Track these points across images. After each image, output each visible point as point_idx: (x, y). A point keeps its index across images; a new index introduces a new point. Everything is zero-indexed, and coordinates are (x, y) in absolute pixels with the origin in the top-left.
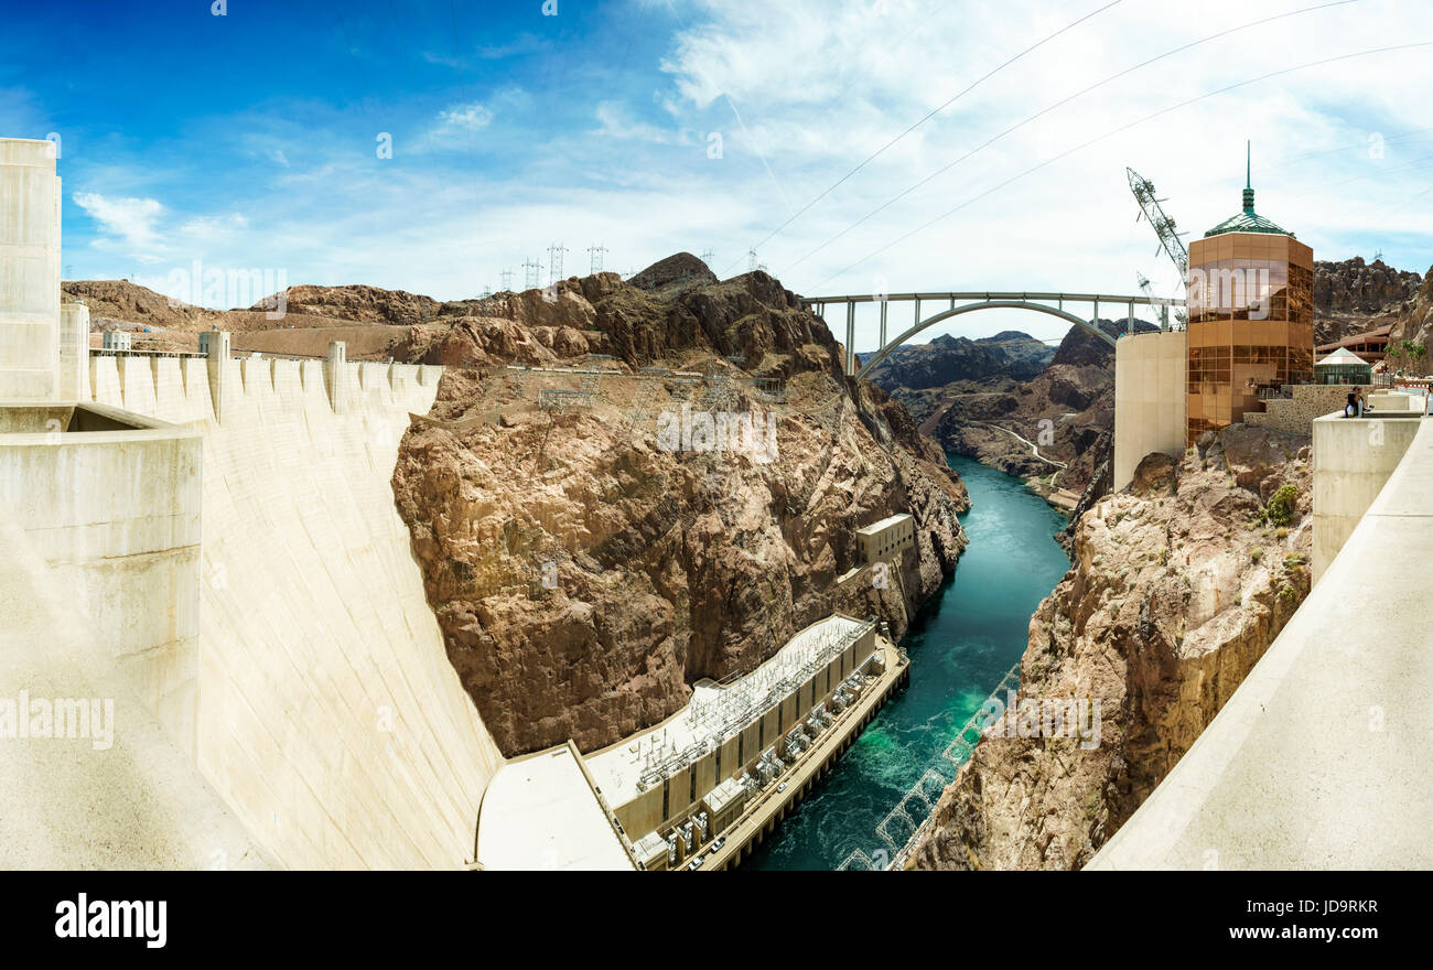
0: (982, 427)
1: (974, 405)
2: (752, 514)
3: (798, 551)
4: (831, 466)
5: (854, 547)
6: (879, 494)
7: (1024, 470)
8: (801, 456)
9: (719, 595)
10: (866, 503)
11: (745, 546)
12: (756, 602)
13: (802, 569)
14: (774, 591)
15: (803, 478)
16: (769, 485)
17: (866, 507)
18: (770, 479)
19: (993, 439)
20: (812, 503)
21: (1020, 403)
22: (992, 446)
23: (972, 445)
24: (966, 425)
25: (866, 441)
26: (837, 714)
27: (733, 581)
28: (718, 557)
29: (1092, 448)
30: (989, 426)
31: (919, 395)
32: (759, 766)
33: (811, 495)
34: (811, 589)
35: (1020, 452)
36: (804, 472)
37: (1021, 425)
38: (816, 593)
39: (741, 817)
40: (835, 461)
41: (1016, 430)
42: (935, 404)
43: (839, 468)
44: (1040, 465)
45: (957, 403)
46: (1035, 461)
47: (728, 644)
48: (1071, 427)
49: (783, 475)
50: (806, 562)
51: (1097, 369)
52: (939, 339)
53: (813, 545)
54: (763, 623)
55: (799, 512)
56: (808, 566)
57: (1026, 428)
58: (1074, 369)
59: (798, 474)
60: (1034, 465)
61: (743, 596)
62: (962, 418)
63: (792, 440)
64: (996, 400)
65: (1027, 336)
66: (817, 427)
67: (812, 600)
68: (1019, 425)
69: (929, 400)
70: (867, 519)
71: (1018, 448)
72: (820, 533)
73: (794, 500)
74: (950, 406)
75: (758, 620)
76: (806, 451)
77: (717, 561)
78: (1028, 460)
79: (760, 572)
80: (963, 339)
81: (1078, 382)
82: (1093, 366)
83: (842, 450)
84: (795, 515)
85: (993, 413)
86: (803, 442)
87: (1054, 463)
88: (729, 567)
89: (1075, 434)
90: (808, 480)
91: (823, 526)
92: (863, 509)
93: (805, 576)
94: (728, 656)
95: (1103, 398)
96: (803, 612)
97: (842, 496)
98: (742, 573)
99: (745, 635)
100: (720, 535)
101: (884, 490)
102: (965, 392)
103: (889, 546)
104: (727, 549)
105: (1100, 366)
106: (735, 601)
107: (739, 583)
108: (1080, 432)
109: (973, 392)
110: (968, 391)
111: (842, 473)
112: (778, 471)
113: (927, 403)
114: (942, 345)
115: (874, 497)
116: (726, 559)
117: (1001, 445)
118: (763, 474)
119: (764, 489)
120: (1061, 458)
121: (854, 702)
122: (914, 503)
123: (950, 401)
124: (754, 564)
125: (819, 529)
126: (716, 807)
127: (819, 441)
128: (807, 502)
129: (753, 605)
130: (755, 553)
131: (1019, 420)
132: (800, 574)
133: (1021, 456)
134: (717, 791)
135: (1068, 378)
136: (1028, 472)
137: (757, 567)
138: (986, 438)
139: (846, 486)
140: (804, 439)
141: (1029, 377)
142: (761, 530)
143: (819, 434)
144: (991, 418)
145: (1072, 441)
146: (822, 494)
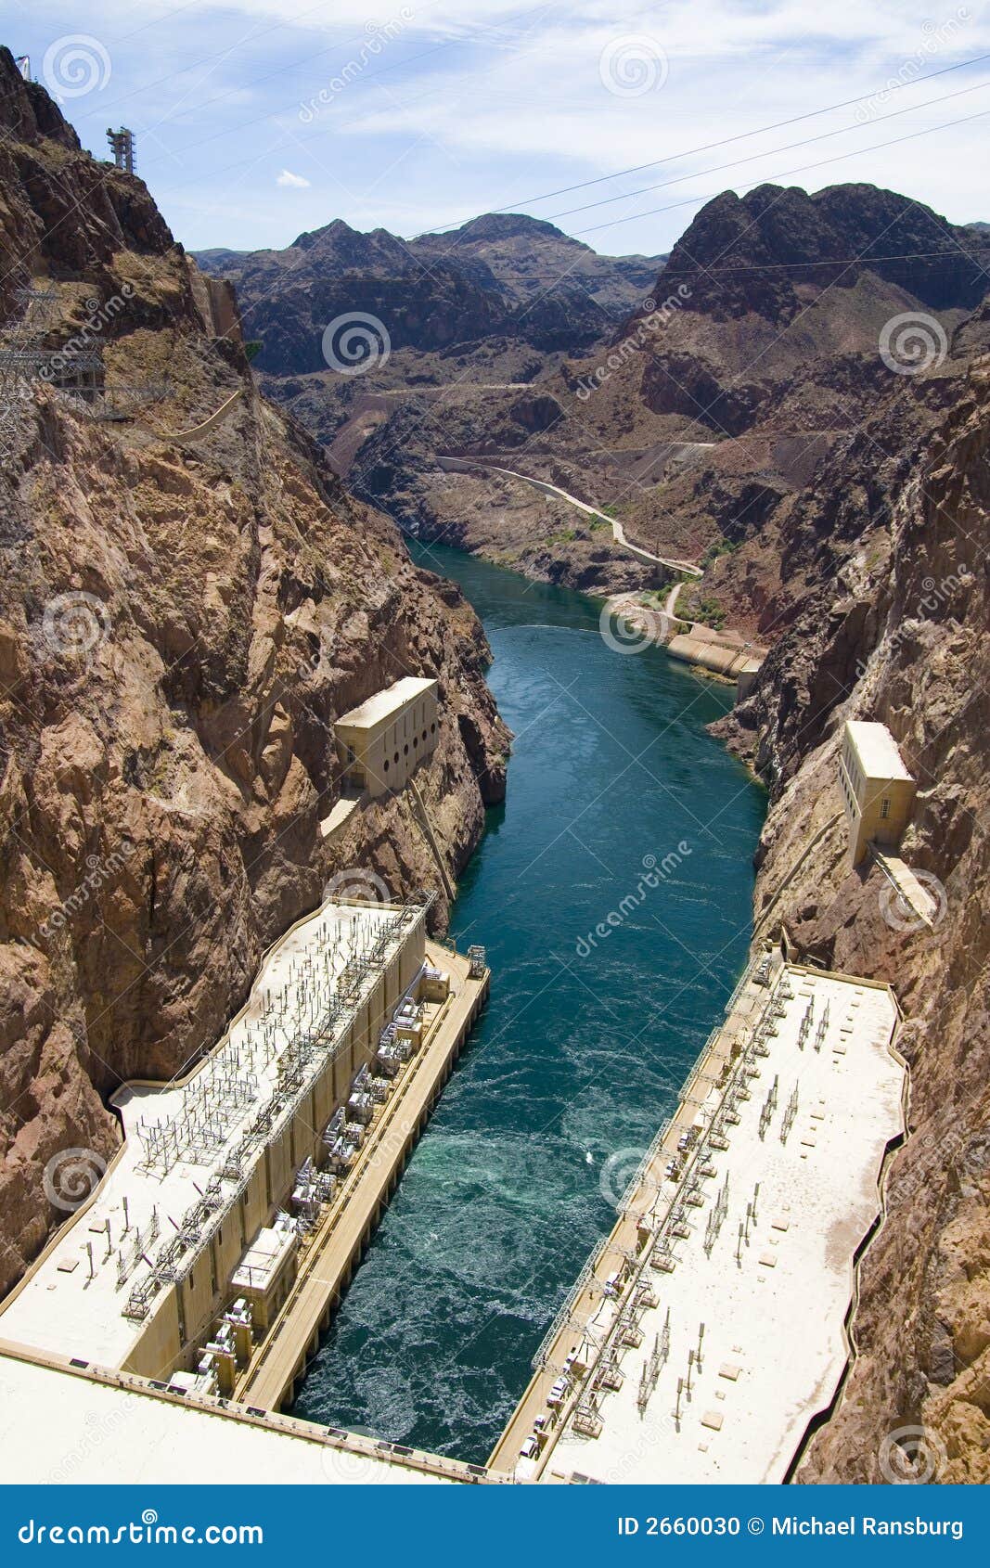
0: (475, 474)
1: (447, 415)
2: (138, 706)
3: (243, 781)
4: (264, 576)
5: (334, 759)
6: (364, 635)
7: (591, 577)
8: (209, 556)
9: (129, 905)
10: (343, 657)
11: (146, 785)
12: (200, 899)
13: (255, 818)
14: (224, 871)
15: (225, 609)
16: (151, 635)
17: (345, 666)
18: (152, 619)
19: (504, 502)
20: (257, 664)
21: (566, 411)
22: (502, 519)
23: (447, 516)
24: (431, 468)
25: (311, 509)
26: (391, 1077)
27: (152, 867)
28: (109, 820)
29: (771, 529)
30: (488, 469)
31: (292, 391)
32: (297, 1194)
33: (247, 645)
34: (279, 855)
35: (579, 535)
36: (225, 594)
37: (575, 467)
38: (288, 864)
39: (298, 1282)
40: (271, 563)
41: (562, 481)
42: (339, 413)
43: (283, 580)
44: (635, 566)
45: (399, 413)
46: (622, 558)
47: (167, 1000)
48: (709, 476)
49: (178, 605)
50: (262, 802)
51: (767, 326)
52: (316, 234)
53: (270, 761)
54: (220, 942)
55: (232, 689)
56: (265, 809)
57: (587, 474)
58: (705, 324)
59: (212, 599)
60: (619, 567)
61: (178, 894)
62: (417, 450)
63: (177, 515)
64: (503, 404)
65: (548, 230)
66: (217, 478)
67: (284, 879)
68: (569, 468)
69: (319, 403)
70: (351, 694)
71: (572, 527)
72: (279, 734)
73: (218, 661)
74: (380, 417)
75: (212, 937)
76: (212, 541)
77: (109, 830)
78: (604, 556)
79: (194, 836)
80: (382, 235)
81: (717, 361)
82: (754, 317)
83: (277, 536)
84: (224, 698)
85: (500, 438)
86: (201, 521)
87: (669, 563)
88: (137, 836)
89: (719, 494)
90: (234, 612)
91: (281, 716)
92: (340, 672)
93: (264, 831)
94: (172, 1023)
95: (790, 404)
96: (272, 907)
97: (298, 643)
98: (167, 844)
99: (194, 973)
100: (103, 771)
101: (372, 626)
102: (412, 382)
103: (400, 750)
104: (122, 797)
105: (772, 315)
106: (165, 907)
107: (165, 867)
108: (732, 488)
109: (431, 381)
110: (420, 380)
111: (291, 592)
112: (163, 595)
113: (316, 412)
114: (323, 251)
115: (356, 642)
116: (126, 822)
117: (526, 520)
118: (133, 607)
119: (144, 645)
120: (685, 551)
121: (414, 1052)
122: (423, 653)
123: (377, 405)
124: (178, 821)
125: (277, 724)
126: (262, 1282)
127: (231, 516)
128: (244, 665)
129: (198, 911)
130: (168, 796)
131: (567, 454)
132: (255, 828)
133: (584, 547)
134: (251, 1259)
135: (693, 350)
136: (604, 582)
137: (186, 825)
138: (487, 499)
139: (299, 619)
140: (200, 511)
141: (577, 342)
142: (164, 745)
143: (227, 495)
144: (492, 450)
145: (712, 512)
146: (270, 642)
